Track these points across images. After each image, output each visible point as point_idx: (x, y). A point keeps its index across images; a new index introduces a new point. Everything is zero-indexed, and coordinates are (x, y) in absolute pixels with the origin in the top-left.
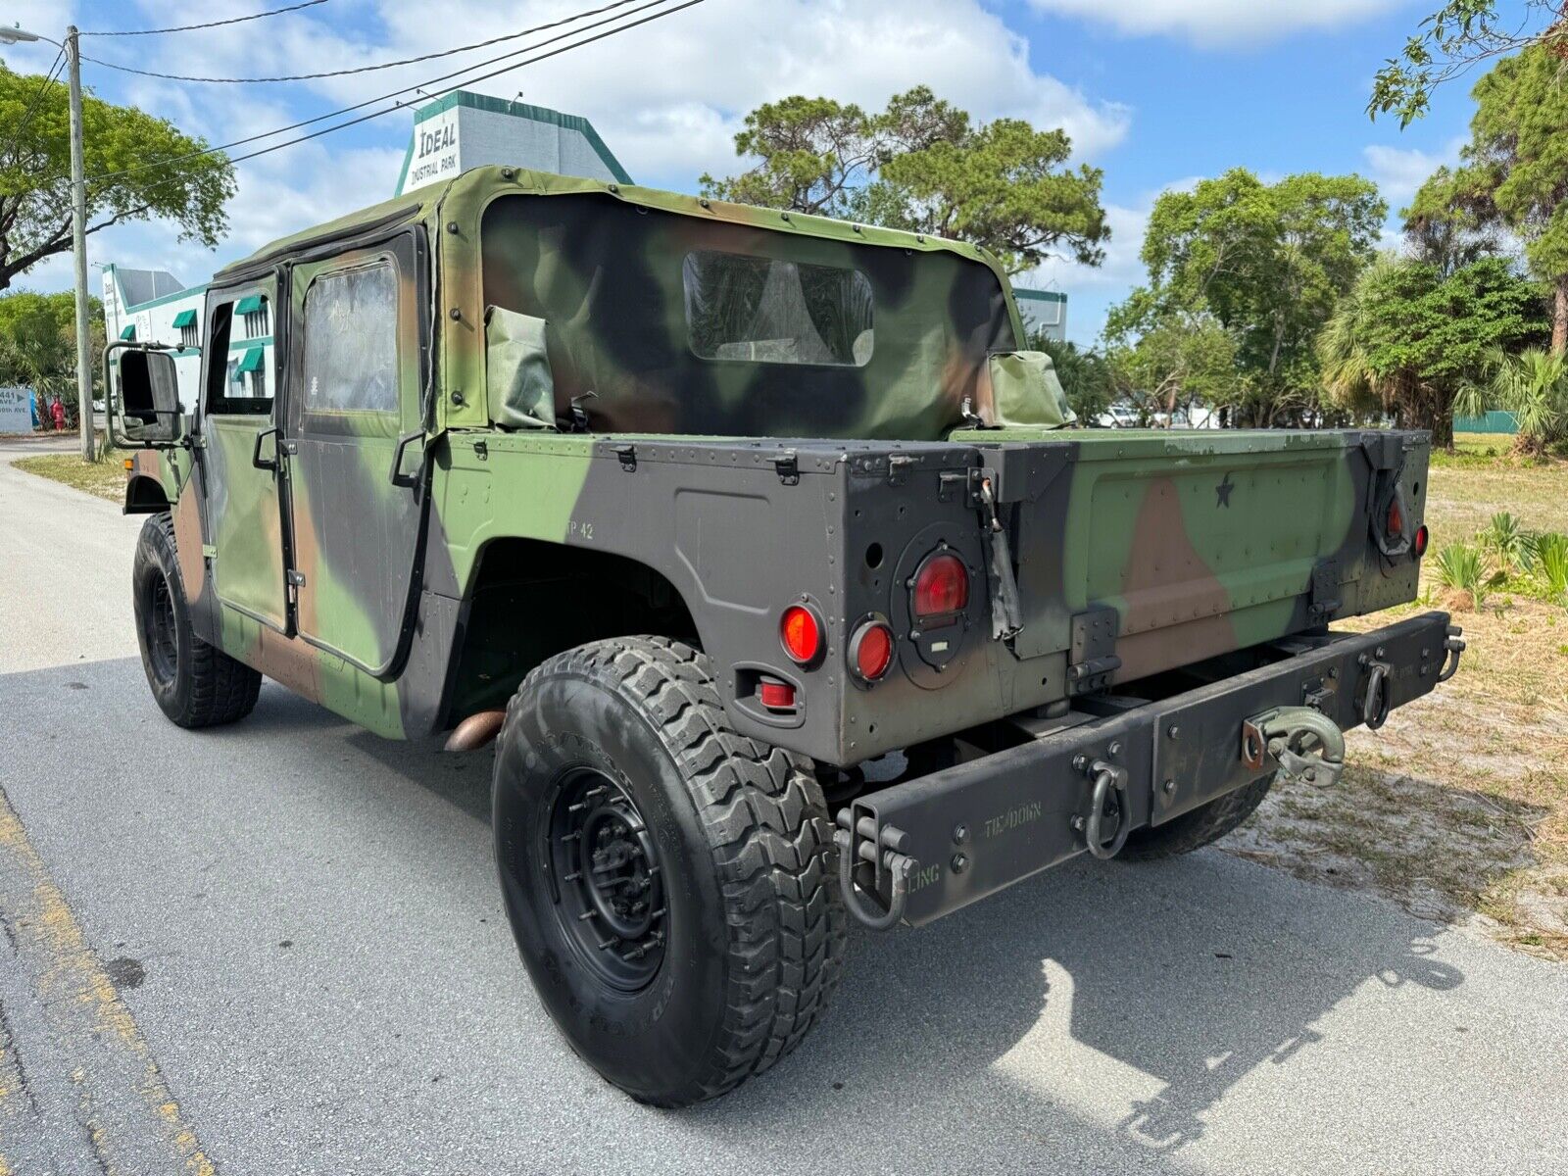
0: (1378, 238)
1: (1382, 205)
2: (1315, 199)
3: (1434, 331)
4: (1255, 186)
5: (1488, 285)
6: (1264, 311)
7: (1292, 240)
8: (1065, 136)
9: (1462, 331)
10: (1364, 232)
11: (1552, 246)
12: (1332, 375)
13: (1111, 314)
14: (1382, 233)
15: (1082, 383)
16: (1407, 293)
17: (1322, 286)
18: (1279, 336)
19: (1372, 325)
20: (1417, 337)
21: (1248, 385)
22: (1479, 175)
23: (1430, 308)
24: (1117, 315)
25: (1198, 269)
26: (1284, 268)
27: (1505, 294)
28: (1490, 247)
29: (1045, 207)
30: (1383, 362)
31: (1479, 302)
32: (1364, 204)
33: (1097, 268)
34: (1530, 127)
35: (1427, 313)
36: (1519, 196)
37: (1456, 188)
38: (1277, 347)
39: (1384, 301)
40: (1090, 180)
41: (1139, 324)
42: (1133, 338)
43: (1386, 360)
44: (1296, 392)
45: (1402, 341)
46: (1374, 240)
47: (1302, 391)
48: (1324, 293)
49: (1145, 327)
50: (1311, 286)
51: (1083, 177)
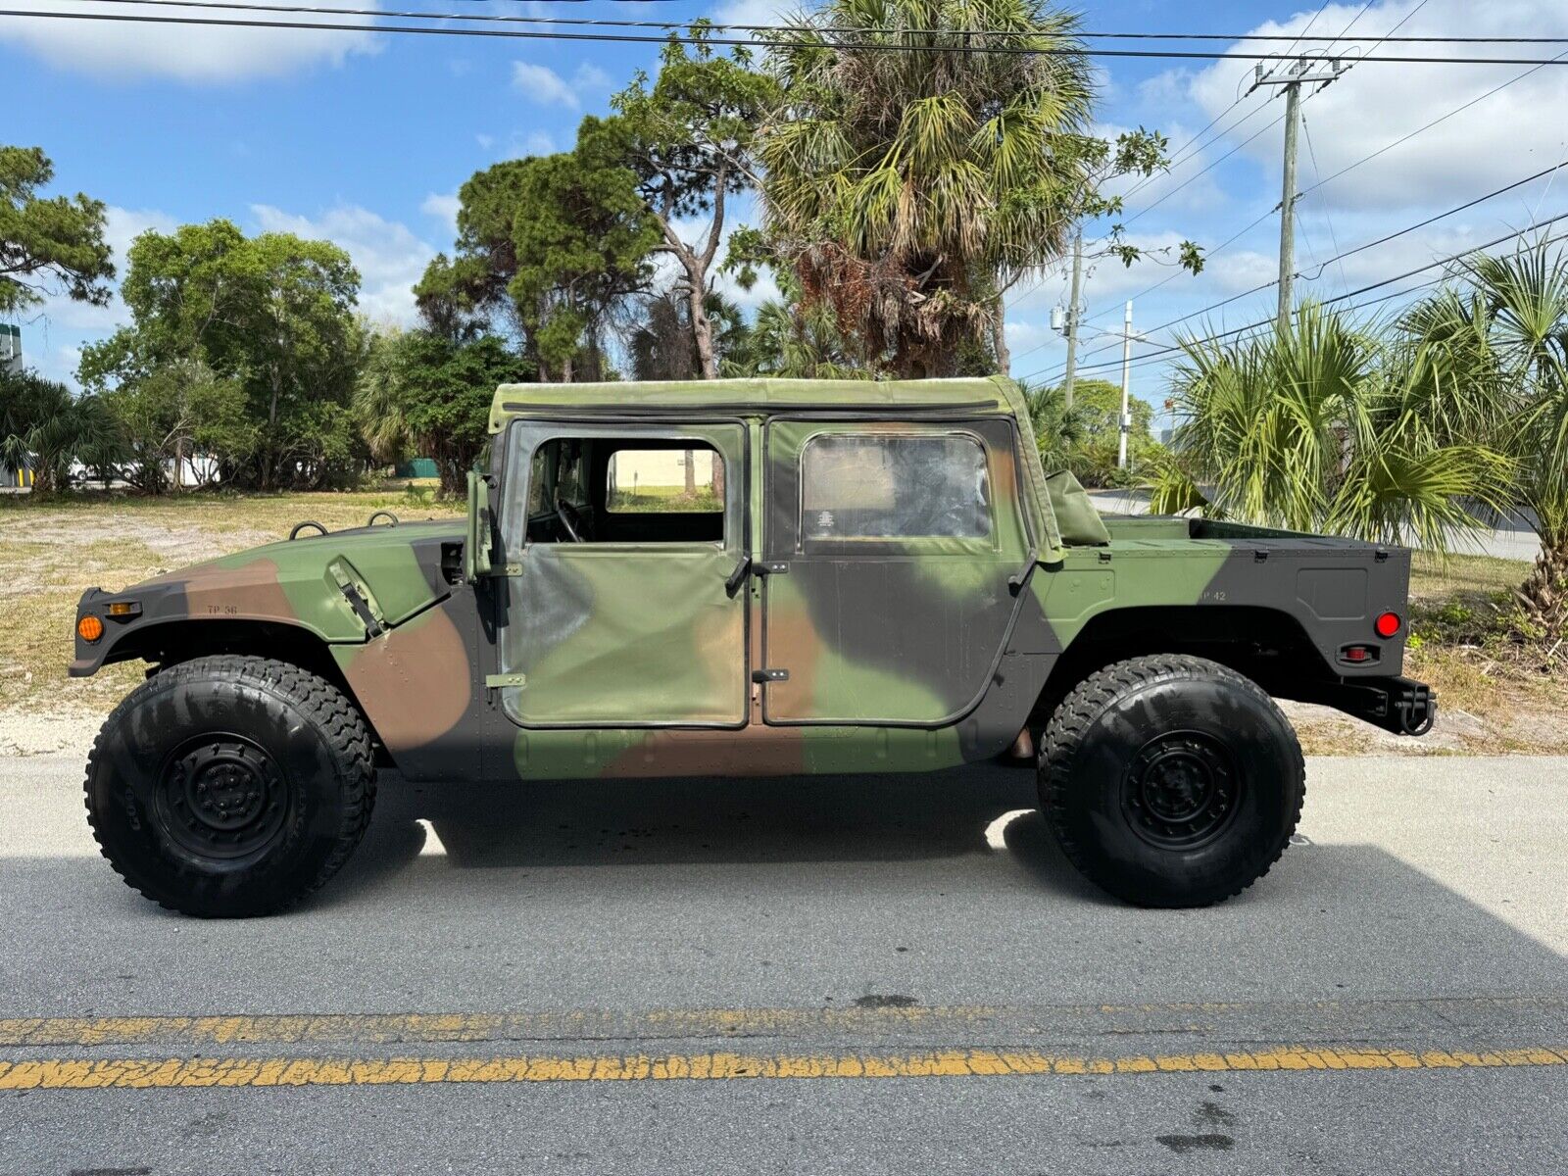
0: (356, 303)
1: (355, 273)
2: (293, 259)
3: (460, 396)
4: (241, 239)
5: (493, 360)
6: (256, 362)
7: (276, 295)
8: (44, 157)
9: (481, 397)
10: (343, 297)
11: (558, 336)
12: (370, 430)
13: (84, 354)
14: (358, 298)
15: (97, 432)
16: (428, 360)
17: (314, 342)
18: (275, 388)
19: (404, 387)
20: (446, 399)
21: (255, 435)
22: (474, 266)
23: (453, 375)
24: (93, 355)
25: (193, 316)
26: (272, 320)
27: (508, 368)
28: (484, 326)
29: (45, 234)
30: (423, 420)
31: (487, 373)
32: (339, 270)
33: (99, 308)
34: (530, 237)
35: (452, 380)
36: (527, 291)
37: (458, 275)
38: (275, 399)
39: (410, 366)
40: (89, 211)
41: (119, 368)
42: (112, 382)
43: (425, 419)
44: (300, 443)
45: (434, 402)
46: (352, 304)
47: (306, 441)
48: (317, 349)
49: (127, 370)
50: (303, 341)
51: (80, 207)
